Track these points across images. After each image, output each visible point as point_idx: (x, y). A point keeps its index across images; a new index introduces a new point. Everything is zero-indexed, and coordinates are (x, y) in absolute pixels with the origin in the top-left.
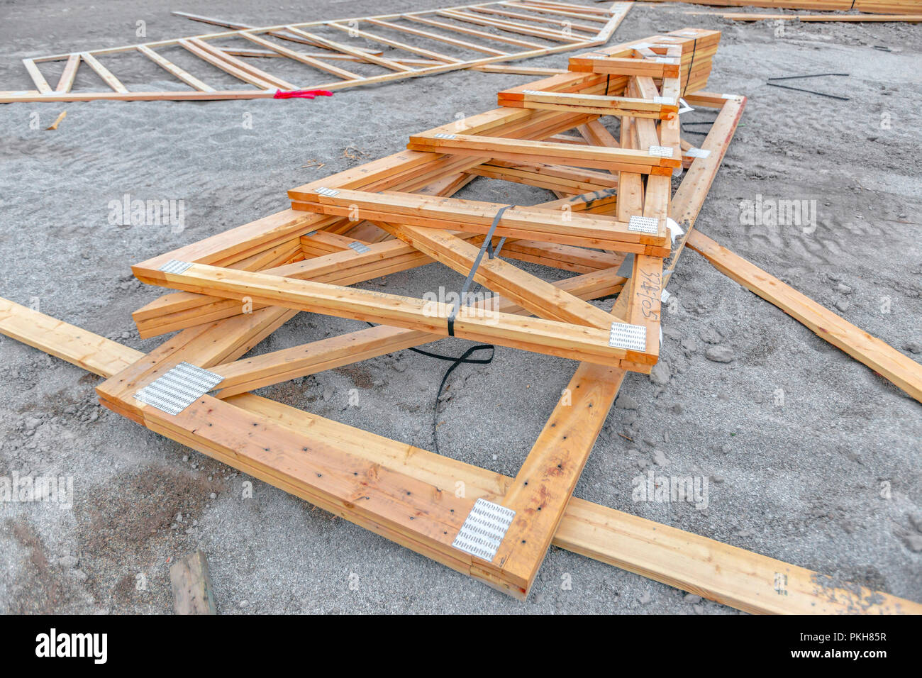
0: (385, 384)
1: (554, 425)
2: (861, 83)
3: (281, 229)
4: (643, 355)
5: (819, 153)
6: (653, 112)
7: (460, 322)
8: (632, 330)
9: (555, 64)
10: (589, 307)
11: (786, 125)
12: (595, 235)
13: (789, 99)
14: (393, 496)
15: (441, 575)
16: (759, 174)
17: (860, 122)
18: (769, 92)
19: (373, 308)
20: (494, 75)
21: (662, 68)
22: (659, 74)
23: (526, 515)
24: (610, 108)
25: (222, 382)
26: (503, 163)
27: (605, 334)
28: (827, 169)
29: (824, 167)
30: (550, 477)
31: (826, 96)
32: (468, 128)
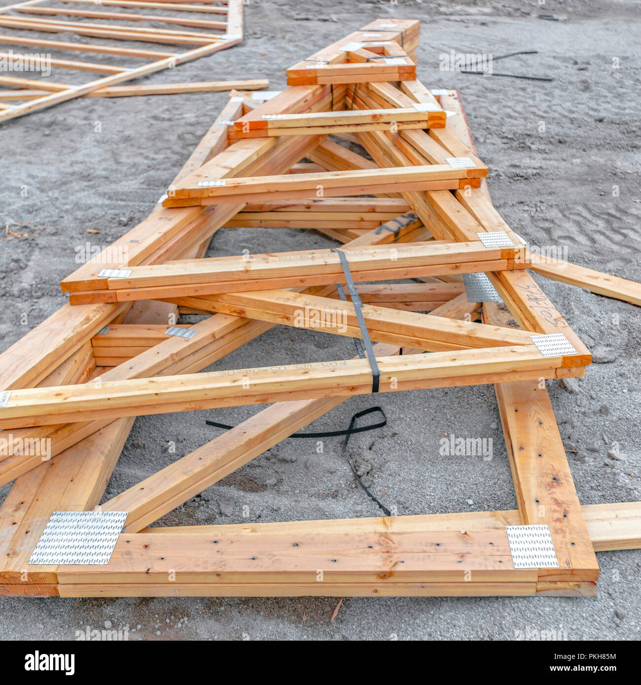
0: (280, 481)
1: (521, 448)
2: (552, 59)
3: (79, 330)
4: (578, 357)
5: (560, 142)
6: (419, 122)
7: (387, 373)
8: (553, 339)
9: (196, 76)
10: (498, 329)
11: (510, 117)
12: (454, 260)
13: (495, 87)
14: (424, 552)
15: (503, 609)
16: (522, 174)
17: (578, 103)
18: (469, 81)
19: (281, 383)
20: (126, 100)
21: (396, 70)
22: (396, 78)
23: (558, 525)
24: (371, 124)
25: (129, 516)
26: (261, 206)
27: (532, 348)
28: (578, 158)
29: (573, 156)
30: (553, 490)
31: (528, 78)
32: (227, 171)
